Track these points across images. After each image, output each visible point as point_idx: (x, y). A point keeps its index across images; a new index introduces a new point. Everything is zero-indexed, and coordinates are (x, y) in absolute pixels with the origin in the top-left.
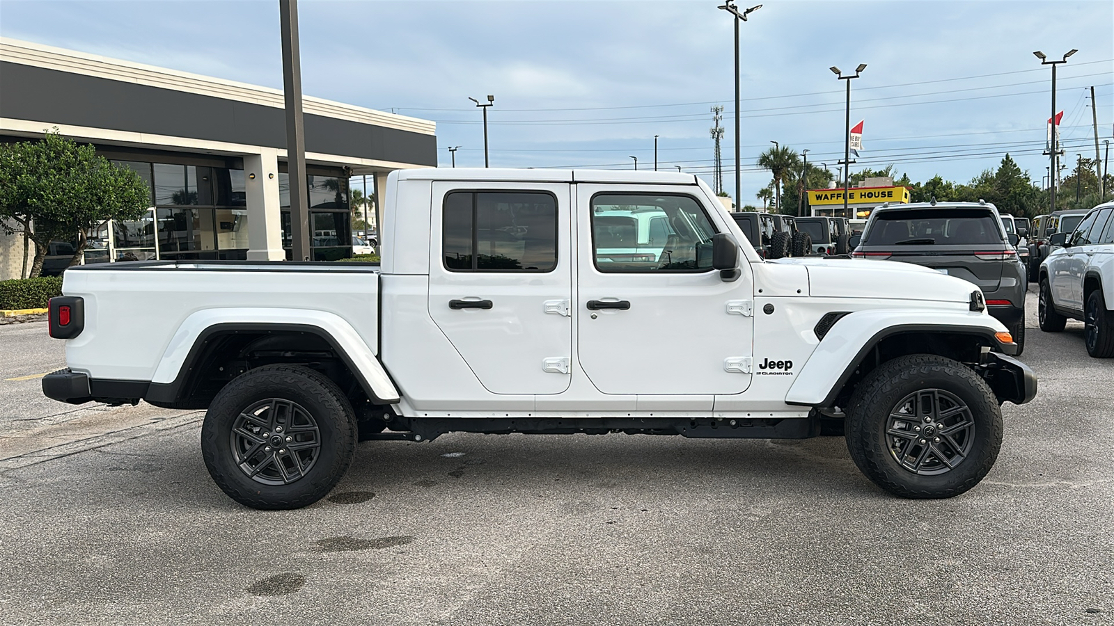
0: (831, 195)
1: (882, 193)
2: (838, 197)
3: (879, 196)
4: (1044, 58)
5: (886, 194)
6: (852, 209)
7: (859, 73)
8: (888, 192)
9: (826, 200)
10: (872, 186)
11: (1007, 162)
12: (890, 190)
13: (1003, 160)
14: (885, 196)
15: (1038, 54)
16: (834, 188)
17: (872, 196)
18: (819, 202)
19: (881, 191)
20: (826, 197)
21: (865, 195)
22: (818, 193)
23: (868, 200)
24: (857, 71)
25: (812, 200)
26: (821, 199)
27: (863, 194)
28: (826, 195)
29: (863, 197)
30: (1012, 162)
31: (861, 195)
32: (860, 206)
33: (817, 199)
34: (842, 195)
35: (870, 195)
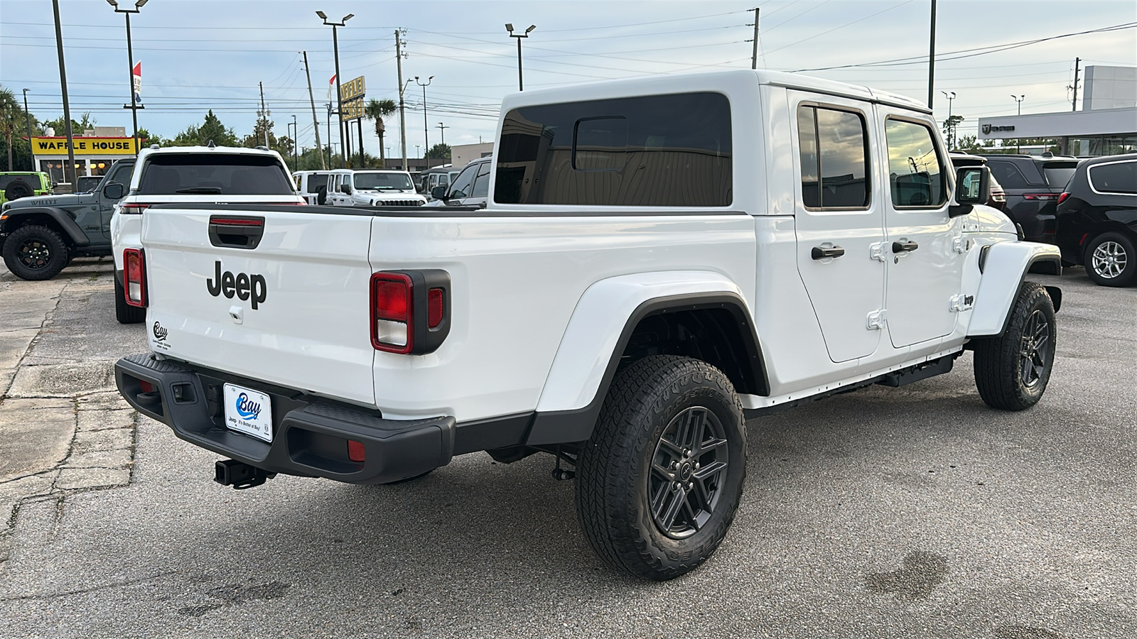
0: (58, 144)
1: (117, 144)
2: (58, 147)
3: (114, 147)
4: (325, 18)
5: (122, 145)
6: (85, 161)
7: (139, 8)
8: (124, 144)
9: (52, 149)
10: (104, 136)
11: (211, 119)
12: (126, 141)
13: (207, 116)
14: (121, 147)
15: (320, 14)
16: (53, 136)
17: (106, 147)
18: (44, 151)
19: (116, 141)
20: (52, 146)
21: (98, 146)
22: (42, 141)
23: (101, 151)
24: (137, 6)
25: (36, 149)
26: (46, 148)
27: (96, 144)
28: (52, 144)
29: (96, 147)
30: (216, 119)
31: (94, 146)
32: (94, 158)
33: (42, 148)
34: (64, 145)
35: (104, 146)
